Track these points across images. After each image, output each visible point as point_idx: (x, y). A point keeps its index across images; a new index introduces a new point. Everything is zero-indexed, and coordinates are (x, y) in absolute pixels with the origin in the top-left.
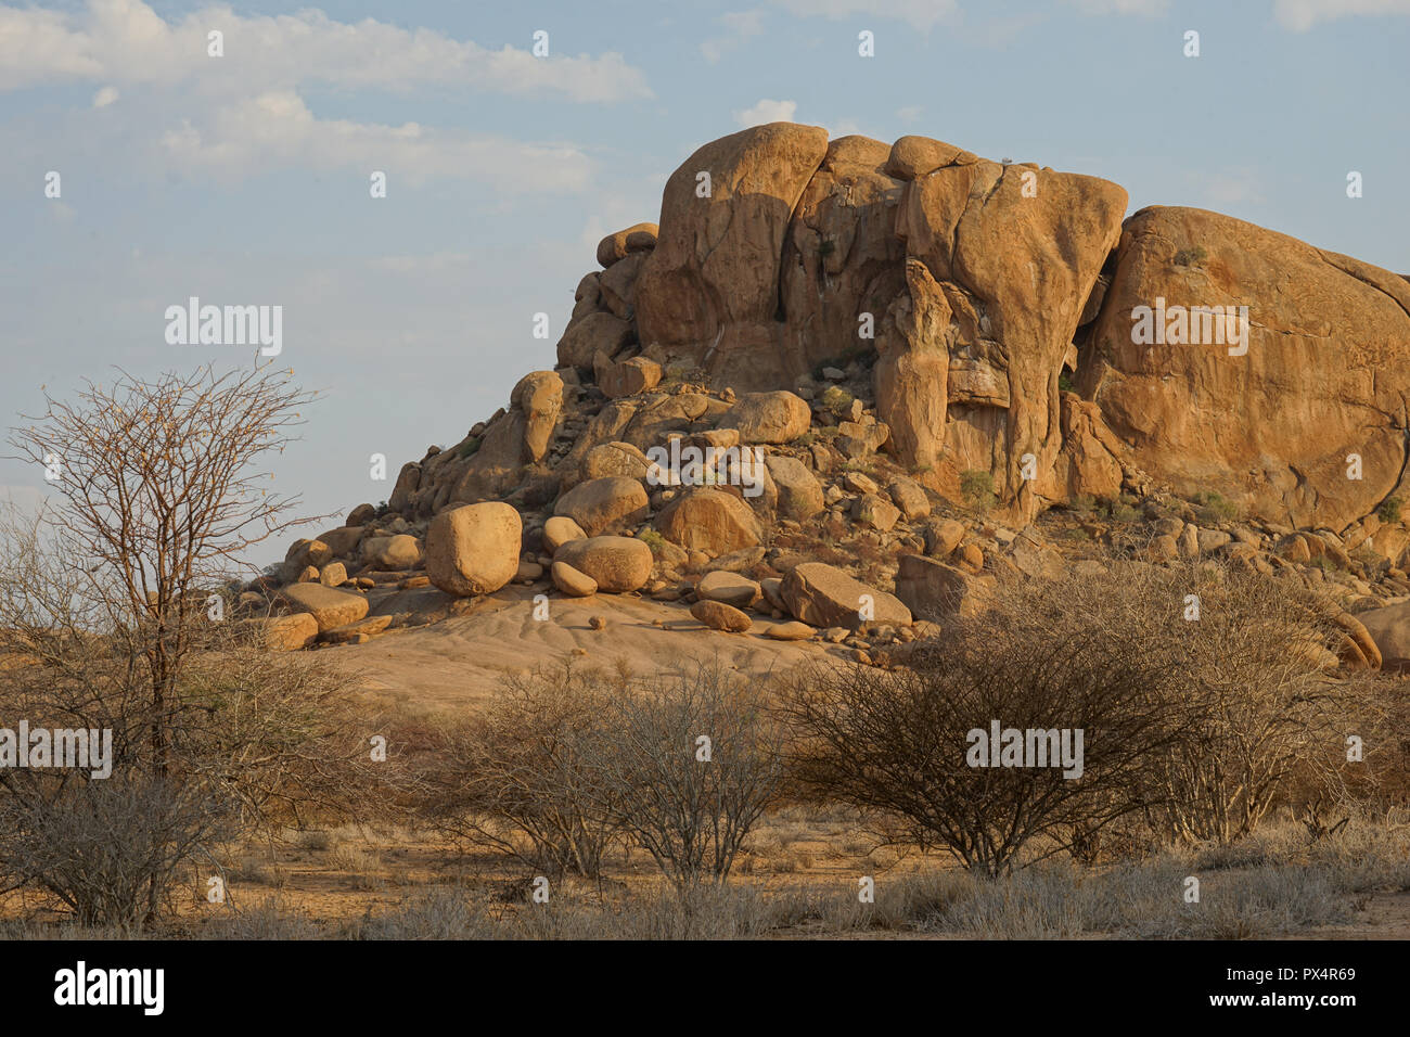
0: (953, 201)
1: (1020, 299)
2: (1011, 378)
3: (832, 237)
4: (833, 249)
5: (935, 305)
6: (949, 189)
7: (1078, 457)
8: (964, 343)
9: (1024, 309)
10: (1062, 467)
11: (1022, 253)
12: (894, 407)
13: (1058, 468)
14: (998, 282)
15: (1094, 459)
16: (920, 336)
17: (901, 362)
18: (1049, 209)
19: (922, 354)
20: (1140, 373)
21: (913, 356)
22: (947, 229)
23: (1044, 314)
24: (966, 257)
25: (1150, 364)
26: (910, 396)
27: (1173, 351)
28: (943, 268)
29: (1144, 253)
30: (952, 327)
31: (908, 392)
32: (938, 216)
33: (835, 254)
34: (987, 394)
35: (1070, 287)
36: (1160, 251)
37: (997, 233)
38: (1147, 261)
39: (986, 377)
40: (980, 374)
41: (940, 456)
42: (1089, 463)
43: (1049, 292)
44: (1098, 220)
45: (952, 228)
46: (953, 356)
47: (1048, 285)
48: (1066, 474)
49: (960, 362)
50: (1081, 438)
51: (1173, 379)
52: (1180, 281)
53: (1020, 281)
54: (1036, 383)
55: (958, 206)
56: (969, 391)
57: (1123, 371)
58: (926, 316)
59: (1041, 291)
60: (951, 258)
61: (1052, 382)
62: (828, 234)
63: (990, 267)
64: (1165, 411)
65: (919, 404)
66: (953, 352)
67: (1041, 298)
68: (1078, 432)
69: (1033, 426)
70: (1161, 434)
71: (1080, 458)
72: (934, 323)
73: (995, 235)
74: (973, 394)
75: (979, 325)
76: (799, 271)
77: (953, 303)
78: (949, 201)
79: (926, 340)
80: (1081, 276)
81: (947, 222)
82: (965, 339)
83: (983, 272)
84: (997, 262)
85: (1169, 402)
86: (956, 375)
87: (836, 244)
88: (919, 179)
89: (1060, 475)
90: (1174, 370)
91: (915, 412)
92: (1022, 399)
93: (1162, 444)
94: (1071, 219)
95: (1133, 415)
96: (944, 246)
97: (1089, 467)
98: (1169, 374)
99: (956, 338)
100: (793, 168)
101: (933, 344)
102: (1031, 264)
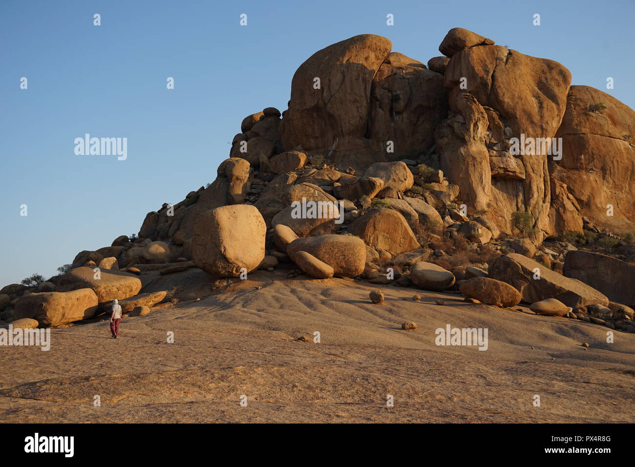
0: (488, 61)
1: (529, 117)
2: (525, 162)
3: (398, 92)
4: (400, 99)
5: (481, 118)
6: (484, 55)
7: (561, 210)
8: (495, 142)
9: (532, 122)
10: (552, 215)
11: (528, 92)
12: (461, 176)
13: (550, 216)
14: (518, 107)
15: (570, 211)
16: (472, 136)
17: (462, 150)
18: (533, 73)
19: (474, 146)
20: (577, 169)
21: (469, 147)
22: (488, 75)
23: (544, 125)
24: (499, 91)
25: (581, 164)
26: (471, 169)
27: (595, 157)
28: (484, 98)
29: (572, 105)
30: (488, 133)
31: (470, 166)
32: (480, 68)
33: (400, 101)
34: (514, 170)
35: (556, 112)
36: (581, 104)
37: (515, 79)
38: (575, 109)
39: (512, 160)
40: (509, 159)
41: (489, 205)
42: (568, 213)
43: (546, 114)
44: (561, 80)
45: (490, 75)
46: (490, 150)
47: (545, 110)
48: (554, 220)
49: (495, 152)
50: (562, 198)
51: (595, 172)
52: (595, 120)
53: (529, 107)
54: (538, 166)
55: (491, 63)
56: (504, 168)
57: (565, 168)
58: (476, 125)
59: (541, 113)
60: (489, 92)
61: (545, 166)
62: (395, 91)
63: (513, 98)
64: (593, 188)
65: (477, 174)
66: (490, 146)
67: (542, 117)
68: (561, 196)
69: (539, 190)
70: (592, 201)
71: (563, 211)
72: (480, 129)
73: (514, 80)
74: (506, 170)
75: (504, 131)
76: (380, 110)
77: (491, 119)
78: (486, 61)
79: (475, 138)
80: (561, 106)
81: (487, 72)
82: (495, 140)
83: (509, 100)
84: (516, 95)
85: (594, 184)
86: (494, 159)
87: (401, 96)
88: (466, 49)
89: (552, 220)
90: (596, 167)
91: (474, 178)
92: (532, 174)
93: (593, 207)
94: (546, 79)
95: (576, 191)
96: (486, 84)
97: (568, 216)
98: (592, 169)
99: (490, 139)
100: (376, 56)
101: (479, 141)
102: (533, 99)
